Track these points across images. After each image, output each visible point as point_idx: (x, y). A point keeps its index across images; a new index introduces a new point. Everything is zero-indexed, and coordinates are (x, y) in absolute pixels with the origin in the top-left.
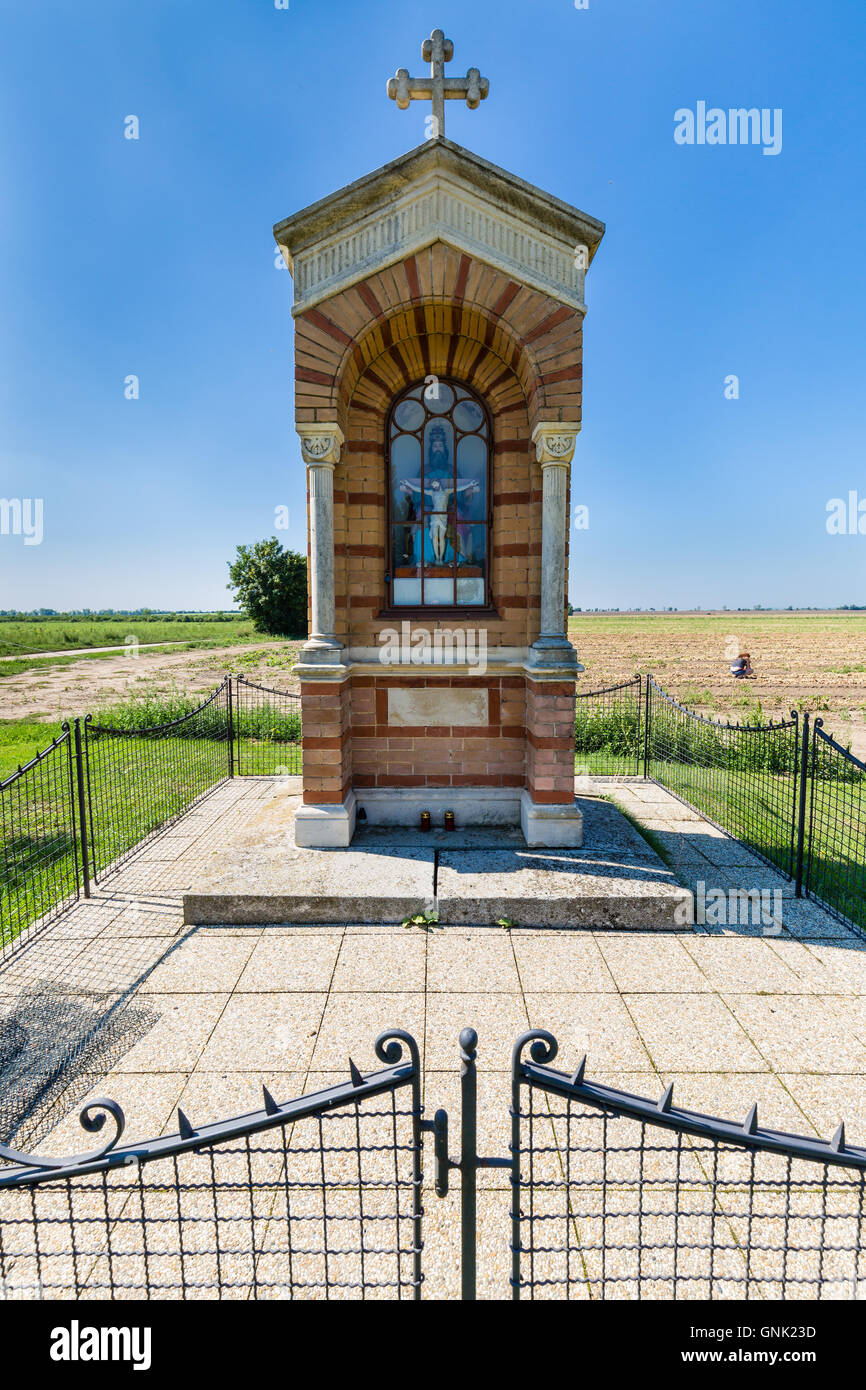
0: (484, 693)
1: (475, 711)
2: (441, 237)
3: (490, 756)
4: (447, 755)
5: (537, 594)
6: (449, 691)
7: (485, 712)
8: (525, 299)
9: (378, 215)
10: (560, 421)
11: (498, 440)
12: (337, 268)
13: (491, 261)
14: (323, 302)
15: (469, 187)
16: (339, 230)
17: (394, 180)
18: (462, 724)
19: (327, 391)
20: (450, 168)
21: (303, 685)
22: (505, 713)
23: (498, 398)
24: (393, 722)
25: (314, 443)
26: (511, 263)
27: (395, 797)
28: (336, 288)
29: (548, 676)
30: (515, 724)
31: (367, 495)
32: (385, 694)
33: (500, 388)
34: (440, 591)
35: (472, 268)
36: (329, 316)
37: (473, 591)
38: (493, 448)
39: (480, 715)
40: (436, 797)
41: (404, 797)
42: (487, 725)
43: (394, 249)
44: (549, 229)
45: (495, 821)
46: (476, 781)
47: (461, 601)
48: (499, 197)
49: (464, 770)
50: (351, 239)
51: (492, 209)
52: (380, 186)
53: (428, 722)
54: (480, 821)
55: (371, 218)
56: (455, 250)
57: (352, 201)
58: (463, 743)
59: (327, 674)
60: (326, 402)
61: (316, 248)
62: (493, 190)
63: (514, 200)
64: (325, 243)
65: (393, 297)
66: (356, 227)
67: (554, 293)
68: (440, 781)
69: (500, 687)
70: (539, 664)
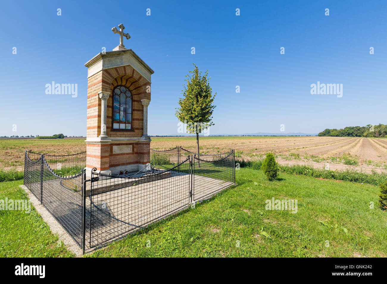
0: (131, 146)
1: (130, 150)
2: (130, 65)
3: (133, 158)
4: (125, 159)
5: (142, 127)
6: (125, 146)
7: (132, 150)
8: (142, 79)
9: (119, 57)
10: (148, 99)
11: (134, 99)
12: (111, 63)
13: (138, 71)
14: (108, 69)
15: (135, 58)
16: (112, 57)
17: (123, 53)
18: (128, 152)
19: (109, 86)
20: (132, 54)
21: (101, 145)
22: (135, 150)
23: (134, 92)
24: (114, 153)
25: (105, 95)
26: (141, 72)
27: (115, 169)
28: (111, 67)
29: (146, 141)
30: (137, 152)
31: (109, 106)
32: (112, 147)
33: (134, 91)
34: (123, 126)
35: (135, 71)
36: (109, 72)
37: (129, 127)
38: (133, 101)
39: (131, 150)
40: (123, 167)
41: (117, 168)
42: (132, 152)
43: (122, 64)
44: (146, 69)
45: (134, 171)
46: (130, 163)
47: (126, 128)
48: (139, 62)
49: (128, 161)
50: (114, 59)
51: (138, 63)
52: (120, 53)
53: (121, 152)
54: (131, 171)
55: (118, 57)
56: (132, 67)
57: (116, 54)
58: (128, 156)
59: (107, 142)
60: (109, 88)
61: (107, 59)
62: (138, 60)
63: (142, 63)
64: (109, 58)
65: (122, 72)
66: (115, 58)
67: (147, 79)
68: (123, 164)
69: (134, 145)
70: (145, 139)
